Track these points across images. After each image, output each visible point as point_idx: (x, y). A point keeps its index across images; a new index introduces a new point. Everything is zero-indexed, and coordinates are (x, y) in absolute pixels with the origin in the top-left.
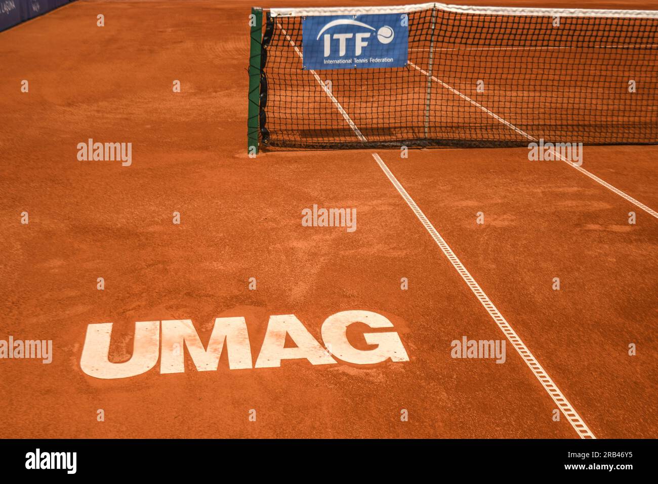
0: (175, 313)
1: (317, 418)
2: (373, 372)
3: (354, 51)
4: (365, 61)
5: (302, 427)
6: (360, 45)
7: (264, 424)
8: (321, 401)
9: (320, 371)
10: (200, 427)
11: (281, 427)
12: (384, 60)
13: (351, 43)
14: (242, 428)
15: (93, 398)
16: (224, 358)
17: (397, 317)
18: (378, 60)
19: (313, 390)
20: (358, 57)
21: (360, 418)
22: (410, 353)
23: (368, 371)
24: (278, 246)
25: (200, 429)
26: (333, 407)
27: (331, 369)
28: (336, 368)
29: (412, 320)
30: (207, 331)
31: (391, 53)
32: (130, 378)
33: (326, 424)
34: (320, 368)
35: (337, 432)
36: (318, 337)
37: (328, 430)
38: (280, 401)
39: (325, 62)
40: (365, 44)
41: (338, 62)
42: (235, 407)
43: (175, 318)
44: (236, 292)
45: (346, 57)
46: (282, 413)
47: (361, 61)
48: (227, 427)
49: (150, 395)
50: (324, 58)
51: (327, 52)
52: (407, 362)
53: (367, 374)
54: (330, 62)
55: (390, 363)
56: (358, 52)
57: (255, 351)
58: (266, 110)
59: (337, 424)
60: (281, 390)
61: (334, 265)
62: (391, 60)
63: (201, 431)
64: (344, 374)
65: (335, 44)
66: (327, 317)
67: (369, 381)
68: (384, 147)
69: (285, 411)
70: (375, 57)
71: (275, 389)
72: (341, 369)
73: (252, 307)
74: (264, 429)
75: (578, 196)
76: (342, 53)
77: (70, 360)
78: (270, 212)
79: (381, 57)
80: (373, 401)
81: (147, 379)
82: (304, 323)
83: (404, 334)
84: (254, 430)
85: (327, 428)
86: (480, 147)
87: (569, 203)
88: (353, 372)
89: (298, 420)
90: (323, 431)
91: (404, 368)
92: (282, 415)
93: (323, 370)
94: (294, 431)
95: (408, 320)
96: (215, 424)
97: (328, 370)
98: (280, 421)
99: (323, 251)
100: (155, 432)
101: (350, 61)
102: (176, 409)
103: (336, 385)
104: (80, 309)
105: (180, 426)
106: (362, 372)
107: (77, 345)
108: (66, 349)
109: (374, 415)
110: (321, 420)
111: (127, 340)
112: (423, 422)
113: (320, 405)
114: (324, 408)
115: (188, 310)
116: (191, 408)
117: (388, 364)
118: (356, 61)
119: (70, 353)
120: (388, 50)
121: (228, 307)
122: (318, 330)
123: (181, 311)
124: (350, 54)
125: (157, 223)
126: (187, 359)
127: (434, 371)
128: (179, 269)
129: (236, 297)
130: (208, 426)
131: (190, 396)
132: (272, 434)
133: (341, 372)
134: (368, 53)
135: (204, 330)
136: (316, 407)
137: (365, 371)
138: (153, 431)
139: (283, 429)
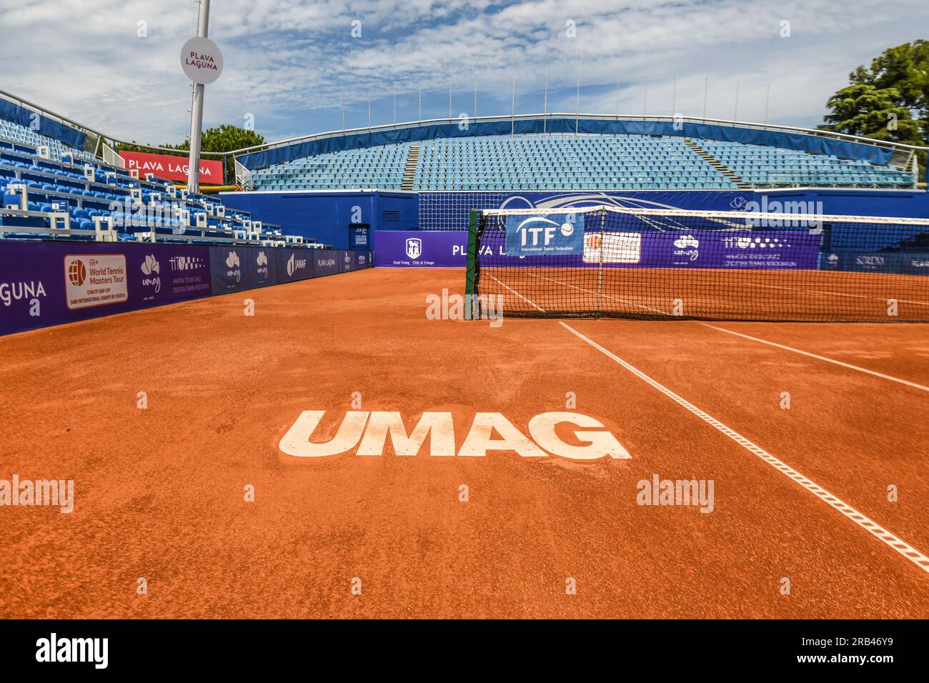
0: (386, 406)
1: (531, 516)
2: (592, 467)
3: (544, 241)
4: (552, 249)
5: (511, 525)
6: (548, 237)
7: (464, 518)
8: (535, 494)
9: (530, 463)
10: (385, 515)
11: (485, 524)
12: (566, 249)
13: (541, 235)
14: (436, 520)
15: (277, 474)
16: (426, 445)
17: (606, 419)
18: (561, 249)
19: (524, 482)
20: (547, 247)
21: (587, 520)
22: (631, 451)
23: (587, 466)
24: (486, 367)
25: (384, 517)
26: (549, 502)
27: (543, 462)
28: (549, 461)
29: (623, 422)
30: (413, 421)
31: (571, 243)
32: (323, 458)
33: (543, 524)
34: (529, 460)
35: (558, 535)
36: (525, 432)
37: (546, 531)
38: (485, 492)
39: (522, 250)
40: (552, 236)
41: (532, 250)
42: (431, 495)
43: (384, 410)
44: (445, 394)
45: (538, 246)
46: (487, 505)
47: (549, 249)
48: (418, 517)
49: (338, 475)
50: (521, 247)
51: (524, 242)
52: (629, 460)
53: (586, 469)
54: (526, 250)
55: (610, 460)
56: (547, 242)
57: (459, 442)
58: (478, 286)
59: (558, 524)
60: (486, 480)
61: (537, 379)
62: (572, 248)
63: (385, 520)
64: (558, 467)
65: (530, 236)
66: (534, 416)
67: (589, 477)
68: (567, 317)
69: (490, 503)
70: (559, 246)
71: (479, 479)
72: (555, 462)
73: (459, 405)
74: (463, 524)
75: (739, 346)
76: (535, 243)
77: (272, 437)
78: (479, 348)
79: (564, 246)
80: (600, 499)
81: (341, 459)
82: (510, 420)
83: (618, 434)
84: (451, 524)
85: (544, 528)
86: (641, 320)
87: (733, 349)
88: (568, 466)
89: (506, 516)
90: (540, 532)
91: (628, 465)
92: (487, 508)
93: (534, 463)
94: (501, 530)
95: (618, 422)
96: (403, 512)
97: (540, 462)
98: (484, 516)
99: (525, 371)
100: (330, 517)
101: (541, 249)
102: (362, 493)
103: (550, 478)
104: (303, 399)
105: (362, 512)
106: (580, 467)
107: (285, 426)
108: (273, 429)
109: (604, 516)
110: (536, 518)
111: (334, 424)
112: (674, 530)
113: (533, 499)
114: (539, 503)
115: (399, 405)
116: (379, 493)
117: (608, 461)
118: (545, 249)
119: (276, 432)
120: (569, 241)
121: (437, 404)
122: (525, 426)
123: (391, 406)
124: (541, 244)
125: (389, 352)
126: (388, 443)
127: (666, 470)
128: (398, 378)
129: (446, 398)
130: (395, 515)
131: (382, 480)
132: (473, 530)
133: (554, 465)
134: (554, 243)
135: (410, 421)
136: (528, 502)
137: (583, 465)
138: (328, 515)
139: (488, 526)
